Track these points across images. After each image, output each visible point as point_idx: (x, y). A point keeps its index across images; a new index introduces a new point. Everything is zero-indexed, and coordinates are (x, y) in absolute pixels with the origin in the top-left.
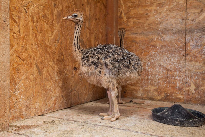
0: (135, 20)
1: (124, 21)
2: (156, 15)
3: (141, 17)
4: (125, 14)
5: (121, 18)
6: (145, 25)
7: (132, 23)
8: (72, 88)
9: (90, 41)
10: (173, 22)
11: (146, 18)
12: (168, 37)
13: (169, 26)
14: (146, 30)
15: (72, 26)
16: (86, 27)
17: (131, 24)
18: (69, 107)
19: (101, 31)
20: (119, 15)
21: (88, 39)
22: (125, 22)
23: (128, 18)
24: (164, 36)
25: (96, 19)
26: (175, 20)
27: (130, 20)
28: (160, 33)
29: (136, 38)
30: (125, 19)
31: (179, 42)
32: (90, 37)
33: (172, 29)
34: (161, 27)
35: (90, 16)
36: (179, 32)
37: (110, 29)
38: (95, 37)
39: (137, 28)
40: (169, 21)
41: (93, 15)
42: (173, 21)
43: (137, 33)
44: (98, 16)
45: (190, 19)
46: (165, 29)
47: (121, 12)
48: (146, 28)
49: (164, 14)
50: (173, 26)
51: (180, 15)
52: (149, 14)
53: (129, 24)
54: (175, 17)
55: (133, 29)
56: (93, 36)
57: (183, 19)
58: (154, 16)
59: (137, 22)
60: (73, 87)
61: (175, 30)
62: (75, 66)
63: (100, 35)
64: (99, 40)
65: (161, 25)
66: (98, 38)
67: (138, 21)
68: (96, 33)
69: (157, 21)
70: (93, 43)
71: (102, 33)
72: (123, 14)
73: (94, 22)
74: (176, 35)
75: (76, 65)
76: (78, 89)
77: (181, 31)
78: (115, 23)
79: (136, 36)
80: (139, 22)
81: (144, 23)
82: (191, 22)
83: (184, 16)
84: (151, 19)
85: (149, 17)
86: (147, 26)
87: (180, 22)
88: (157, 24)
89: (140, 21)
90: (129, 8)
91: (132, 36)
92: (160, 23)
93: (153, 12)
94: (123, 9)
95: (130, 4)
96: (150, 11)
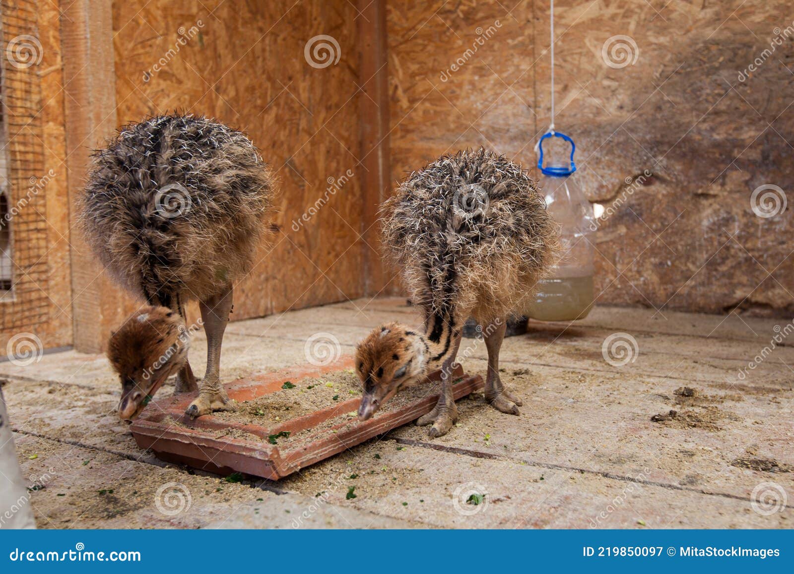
0: (427, 105)
1: (401, 107)
2: (472, 94)
3: (441, 99)
4: (405, 91)
5: (396, 100)
6: (451, 118)
7: (421, 113)
8: (267, 273)
9: (313, 163)
10: (509, 113)
11: (451, 100)
12: (501, 147)
13: (501, 122)
14: (453, 131)
15: (262, 132)
16: (301, 128)
17: (418, 116)
18: (262, 314)
19: (346, 134)
20: (391, 92)
21: (307, 157)
22: (406, 109)
23: (412, 101)
24: (492, 145)
25: (328, 108)
26: (514, 108)
27: (417, 105)
28: (483, 137)
29: (431, 149)
30: (404, 103)
31: (523, 159)
32: (313, 153)
33: (507, 128)
34: (485, 122)
35: (312, 101)
36: (522, 136)
37: (368, 128)
38: (328, 152)
39: (433, 125)
40: (500, 111)
41: (321, 99)
42: (509, 109)
43: (431, 139)
44: (335, 99)
45: (542, 105)
46: (493, 128)
47: (396, 87)
48: (452, 126)
49: (489, 93)
50: (510, 122)
51: (524, 98)
52: (458, 91)
53: (414, 114)
54: (512, 100)
55: (424, 128)
56: (323, 148)
57: (529, 106)
58: (469, 97)
59: (432, 112)
60: (269, 269)
61: (513, 131)
62: (275, 223)
63: (342, 145)
64: (338, 157)
65: (484, 118)
66: (337, 153)
67: (435, 107)
68: (330, 142)
69: (476, 109)
70: (321, 165)
71: (347, 140)
72: (400, 92)
73: (323, 115)
74: (516, 144)
75: (276, 219)
76: (284, 276)
77: (526, 132)
78: (379, 114)
79: (430, 144)
80: (435, 112)
81: (448, 114)
82: (545, 114)
83: (531, 99)
84: (462, 103)
85: (457, 98)
86: (454, 122)
87: (522, 112)
88: (476, 116)
89: (438, 109)
90: (413, 75)
91: (421, 145)
92: (482, 114)
93: (467, 87)
94: (399, 78)
95: (414, 67)
96: (460, 86)
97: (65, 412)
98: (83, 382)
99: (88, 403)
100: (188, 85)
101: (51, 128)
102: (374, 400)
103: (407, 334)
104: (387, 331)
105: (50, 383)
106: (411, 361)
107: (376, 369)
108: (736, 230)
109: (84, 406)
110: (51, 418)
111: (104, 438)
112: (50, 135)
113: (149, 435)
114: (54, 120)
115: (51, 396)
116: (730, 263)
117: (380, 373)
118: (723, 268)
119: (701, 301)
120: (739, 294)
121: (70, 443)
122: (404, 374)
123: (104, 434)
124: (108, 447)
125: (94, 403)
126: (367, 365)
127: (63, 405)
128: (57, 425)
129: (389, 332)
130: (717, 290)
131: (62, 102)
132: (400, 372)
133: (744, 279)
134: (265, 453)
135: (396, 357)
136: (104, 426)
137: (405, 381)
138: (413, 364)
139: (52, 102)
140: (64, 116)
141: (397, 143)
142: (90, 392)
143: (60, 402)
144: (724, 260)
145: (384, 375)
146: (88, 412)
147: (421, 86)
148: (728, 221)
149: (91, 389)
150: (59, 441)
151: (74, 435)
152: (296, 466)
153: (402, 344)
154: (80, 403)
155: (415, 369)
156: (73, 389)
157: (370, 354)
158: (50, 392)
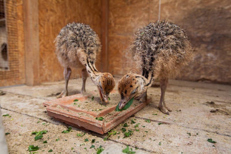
0: (119, 25)
3: (123, 24)
4: (113, 22)
5: (110, 24)
11: (125, 24)
14: (126, 32)
17: (117, 28)
20: (109, 22)
22: (113, 26)
23: (115, 24)
25: (94, 25)
27: (117, 25)
29: (120, 37)
34: (134, 30)
37: (103, 31)
39: (121, 31)
41: (92, 22)
43: (120, 34)
44: (95, 23)
47: (111, 21)
49: (136, 23)
55: (118, 32)
67: (121, 26)
69: (132, 27)
81: (125, 28)
84: (129, 25)
85: (127, 24)
86: (126, 30)
90: (116, 17)
91: (117, 36)
92: (134, 28)
93: (130, 21)
94: (112, 18)
95: (116, 15)
96: (128, 20)
97: (23, 103)
98: (28, 94)
99: (30, 101)
100: (58, 14)
101: (19, 21)
102: (124, 102)
103: (136, 77)
104: (129, 76)
105: (18, 94)
106: (138, 87)
107: (124, 90)
108: (202, 60)
109: (29, 102)
110: (19, 105)
111: (36, 113)
112: (19, 24)
113: (53, 112)
114: (20, 19)
115: (19, 98)
116: (200, 68)
117: (126, 92)
118: (198, 70)
119: (191, 78)
120: (202, 77)
121: (24, 114)
122: (135, 93)
123: (36, 111)
124: (37, 117)
125: (32, 101)
126: (121, 89)
127: (22, 101)
128: (20, 108)
129: (129, 77)
130: (196, 75)
131: (23, 14)
132: (133, 92)
133: (203, 73)
134: (100, 125)
135: (131, 86)
136: (35, 109)
137: (136, 95)
138: (139, 89)
139: (20, 14)
140: (23, 18)
141: (111, 35)
142: (31, 98)
143: (22, 100)
144: (198, 67)
145: (127, 93)
146: (30, 104)
147: (118, 20)
148: (200, 57)
149: (31, 96)
150: (21, 114)
151: (26, 112)
152: (109, 129)
153: (134, 81)
154: (28, 101)
155: (140, 90)
156: (25, 96)
157: (122, 85)
158: (19, 97)
